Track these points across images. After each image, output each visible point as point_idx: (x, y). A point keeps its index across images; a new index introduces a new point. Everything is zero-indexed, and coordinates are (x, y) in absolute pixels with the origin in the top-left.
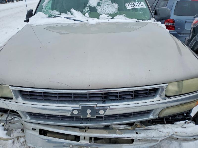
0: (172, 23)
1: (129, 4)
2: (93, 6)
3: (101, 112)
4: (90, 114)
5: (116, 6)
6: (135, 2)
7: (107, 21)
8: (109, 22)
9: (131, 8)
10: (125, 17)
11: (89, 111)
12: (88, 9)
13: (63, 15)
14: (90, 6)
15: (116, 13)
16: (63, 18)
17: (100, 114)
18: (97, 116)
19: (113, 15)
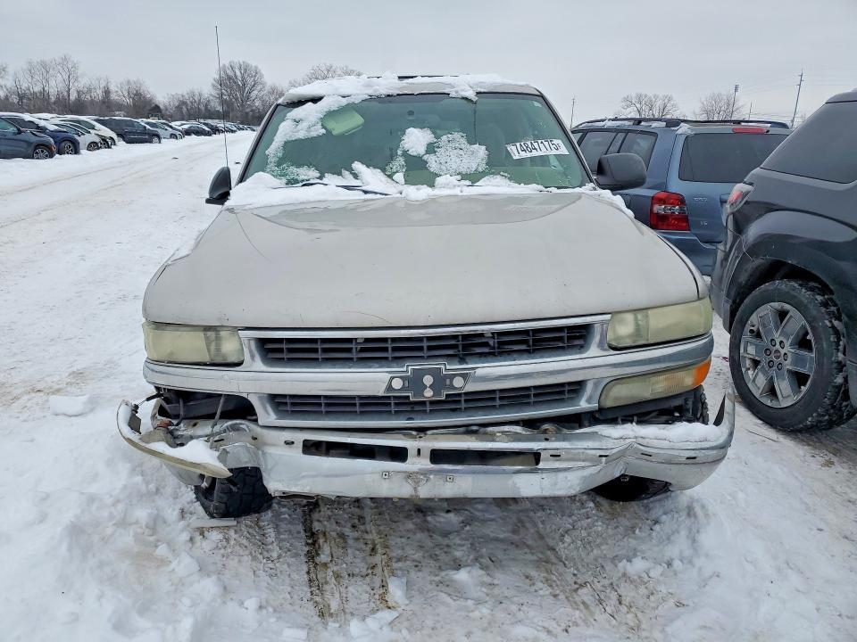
0: (677, 207)
1: (518, 144)
2: (415, 154)
3: (458, 382)
4: (430, 387)
5: (481, 151)
6: (536, 138)
7: (457, 191)
8: (464, 194)
9: (524, 155)
10: (507, 181)
11: (428, 380)
12: (401, 161)
13: (330, 179)
14: (405, 153)
15: (480, 169)
16: (332, 188)
17: (456, 388)
18: (446, 395)
19: (473, 178)
